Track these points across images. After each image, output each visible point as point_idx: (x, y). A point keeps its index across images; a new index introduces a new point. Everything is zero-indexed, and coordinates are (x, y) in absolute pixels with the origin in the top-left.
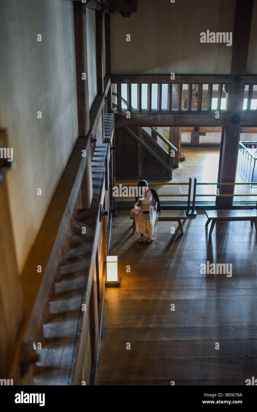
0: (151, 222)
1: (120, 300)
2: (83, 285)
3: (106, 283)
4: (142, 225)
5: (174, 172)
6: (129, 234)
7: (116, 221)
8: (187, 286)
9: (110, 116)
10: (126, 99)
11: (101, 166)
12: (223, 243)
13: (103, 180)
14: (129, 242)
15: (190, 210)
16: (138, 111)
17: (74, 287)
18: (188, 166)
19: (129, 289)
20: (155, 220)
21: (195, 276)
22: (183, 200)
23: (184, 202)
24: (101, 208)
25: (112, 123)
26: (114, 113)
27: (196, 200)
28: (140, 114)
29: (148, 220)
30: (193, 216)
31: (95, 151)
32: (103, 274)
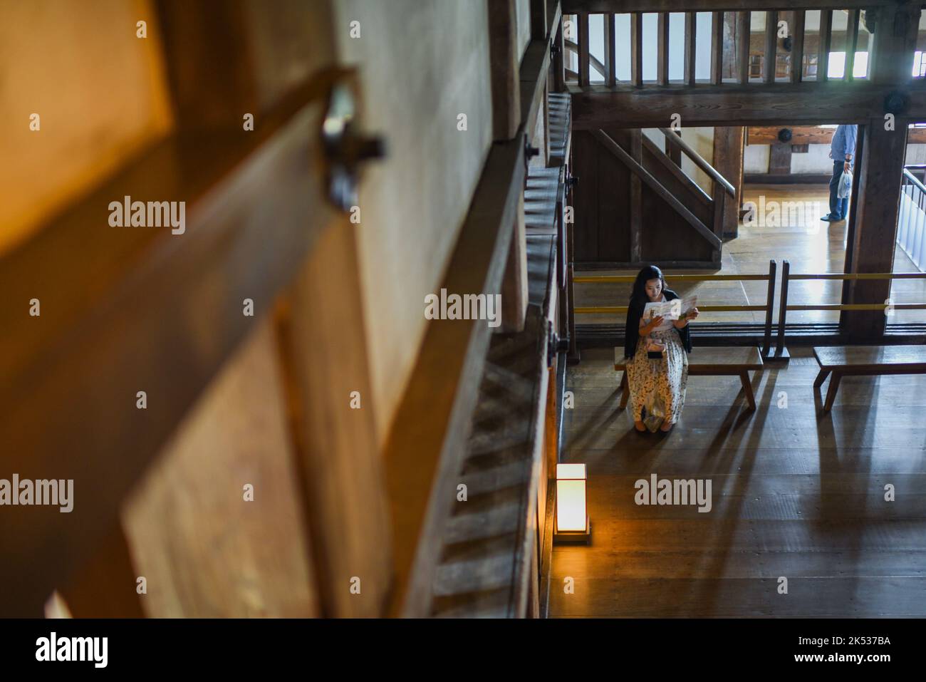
0: (669, 379)
1: (592, 577)
2: (515, 524)
3: (556, 533)
4: (645, 387)
5: (727, 249)
6: (611, 408)
7: (576, 377)
8: (769, 543)
9: (560, 100)
10: (602, 60)
11: (544, 226)
12: (862, 433)
13: (551, 260)
14: (613, 430)
15: (773, 346)
16: (632, 87)
17: (492, 530)
18: (763, 234)
19: (617, 551)
20: (681, 372)
21: (790, 518)
22: (751, 321)
23: (757, 327)
24: (550, 330)
25: (567, 116)
26: (570, 93)
27: (788, 321)
28: (640, 93)
29: (662, 374)
30: (780, 363)
31: (526, 188)
32: (547, 512)
